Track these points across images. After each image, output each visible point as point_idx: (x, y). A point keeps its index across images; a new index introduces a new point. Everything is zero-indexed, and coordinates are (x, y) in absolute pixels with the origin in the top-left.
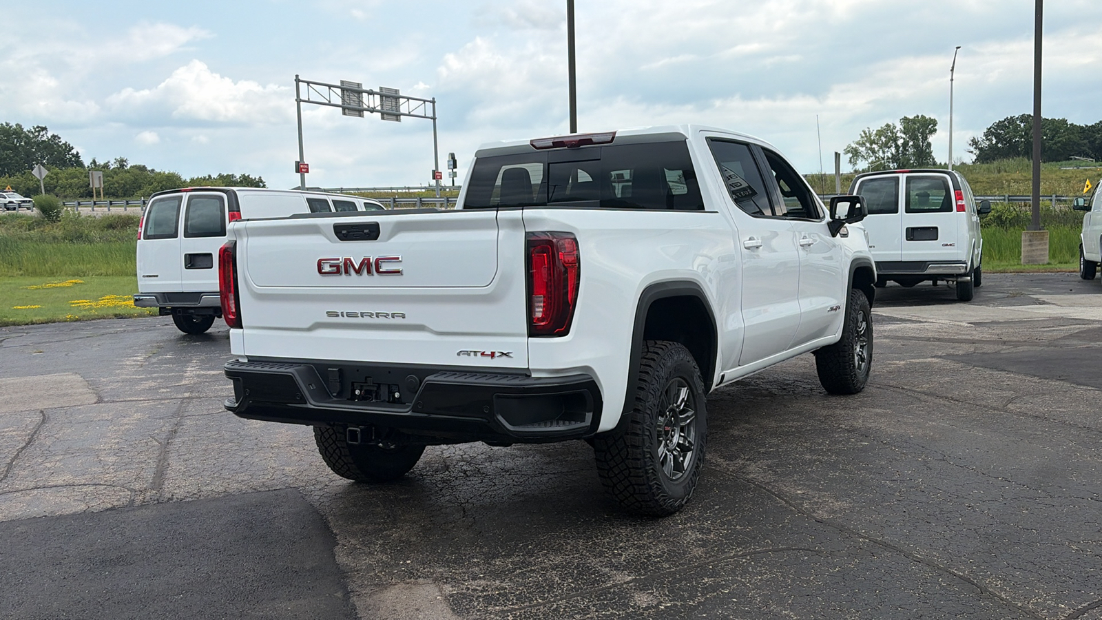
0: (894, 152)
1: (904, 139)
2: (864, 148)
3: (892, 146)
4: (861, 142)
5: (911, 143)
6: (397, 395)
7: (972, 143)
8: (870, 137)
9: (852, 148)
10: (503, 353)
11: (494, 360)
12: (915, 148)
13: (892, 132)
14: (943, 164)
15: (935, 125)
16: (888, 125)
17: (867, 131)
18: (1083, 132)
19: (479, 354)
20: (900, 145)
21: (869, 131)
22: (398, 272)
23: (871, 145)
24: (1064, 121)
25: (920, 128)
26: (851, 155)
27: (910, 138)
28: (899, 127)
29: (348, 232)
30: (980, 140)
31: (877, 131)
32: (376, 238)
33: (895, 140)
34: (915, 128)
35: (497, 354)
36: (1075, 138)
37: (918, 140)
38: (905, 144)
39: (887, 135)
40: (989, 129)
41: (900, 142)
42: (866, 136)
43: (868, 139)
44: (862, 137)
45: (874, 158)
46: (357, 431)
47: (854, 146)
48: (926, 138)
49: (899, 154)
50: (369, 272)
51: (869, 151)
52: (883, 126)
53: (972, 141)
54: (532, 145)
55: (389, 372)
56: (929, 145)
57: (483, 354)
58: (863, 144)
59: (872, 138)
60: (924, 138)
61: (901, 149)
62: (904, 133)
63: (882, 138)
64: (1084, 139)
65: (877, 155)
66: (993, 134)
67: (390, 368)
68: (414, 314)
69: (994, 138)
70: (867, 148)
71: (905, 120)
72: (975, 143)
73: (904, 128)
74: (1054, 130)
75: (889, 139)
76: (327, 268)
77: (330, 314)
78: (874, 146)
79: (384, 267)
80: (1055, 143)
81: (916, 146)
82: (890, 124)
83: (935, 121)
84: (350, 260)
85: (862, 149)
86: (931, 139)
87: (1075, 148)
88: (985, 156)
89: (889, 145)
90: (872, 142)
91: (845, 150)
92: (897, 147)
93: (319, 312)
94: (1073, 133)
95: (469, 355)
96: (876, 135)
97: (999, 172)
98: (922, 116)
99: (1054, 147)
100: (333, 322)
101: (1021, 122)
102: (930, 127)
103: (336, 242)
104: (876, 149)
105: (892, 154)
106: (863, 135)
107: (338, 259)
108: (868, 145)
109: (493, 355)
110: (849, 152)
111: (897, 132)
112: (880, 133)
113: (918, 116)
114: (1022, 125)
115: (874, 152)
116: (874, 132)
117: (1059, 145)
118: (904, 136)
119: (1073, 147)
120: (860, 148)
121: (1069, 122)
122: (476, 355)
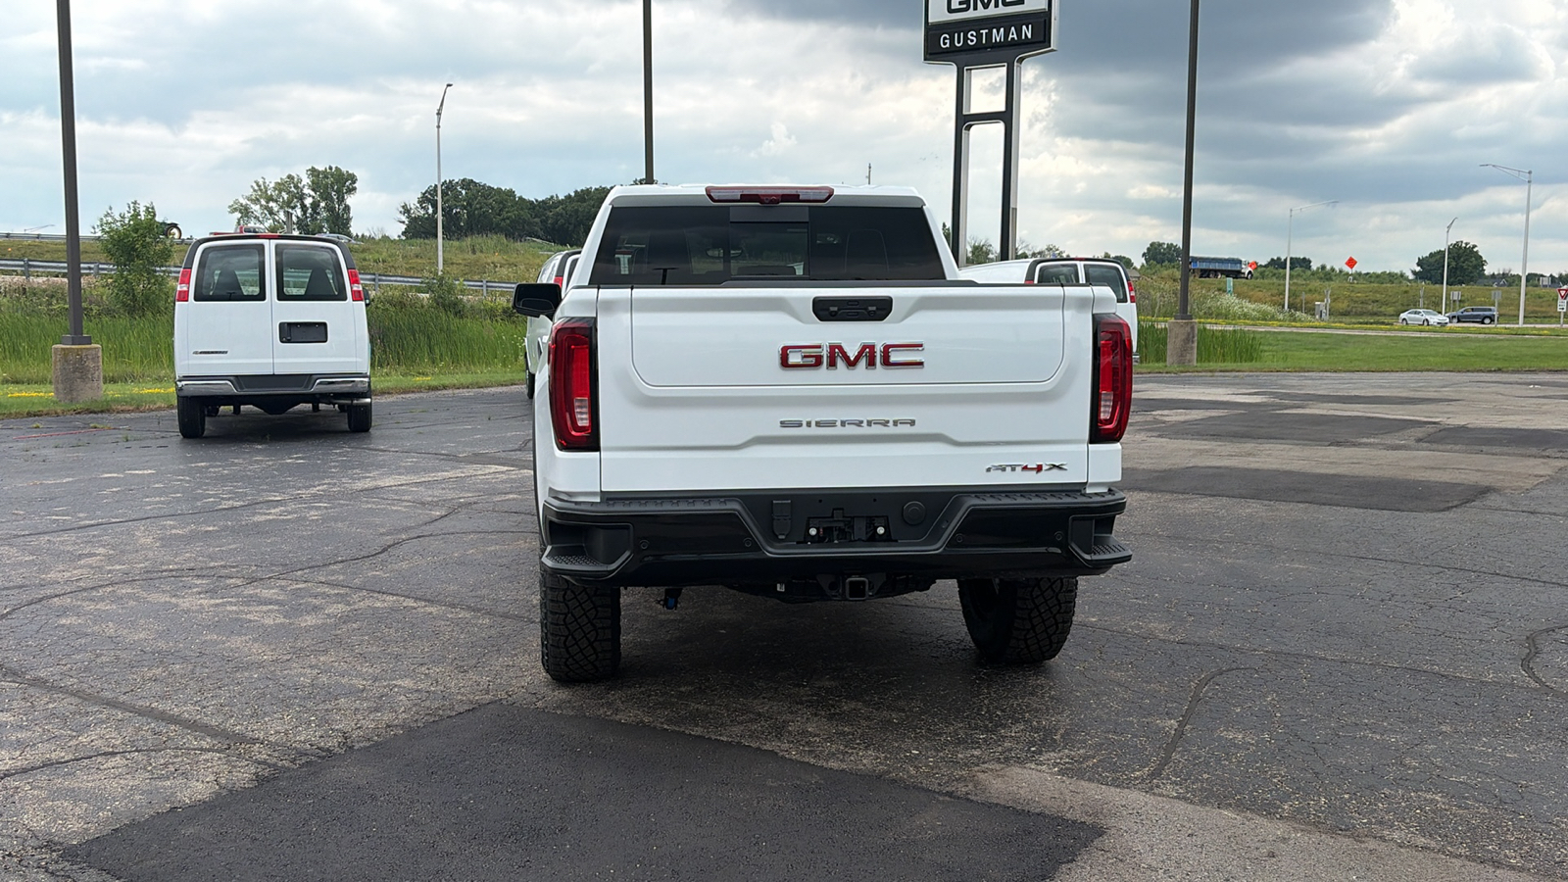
0: (299, 215)
1: (313, 197)
2: (258, 206)
3: (296, 206)
4: (253, 197)
5: (323, 204)
6: (881, 530)
7: (402, 210)
8: (266, 191)
9: (242, 205)
10: (1054, 466)
11: (1040, 474)
12: (328, 211)
13: (296, 187)
14: (360, 235)
15: (354, 183)
16: (290, 177)
17: (261, 183)
18: (534, 209)
19: (1019, 469)
20: (308, 205)
21: (264, 183)
22: (921, 364)
23: (267, 203)
24: (511, 193)
25: (335, 185)
26: (240, 215)
27: (321, 196)
28: (306, 180)
29: (839, 310)
30: (412, 206)
31: (277, 183)
32: (881, 318)
33: (301, 197)
34: (327, 183)
35: (1044, 468)
36: (526, 215)
37: (332, 201)
38: (315, 205)
39: (290, 190)
40: (424, 194)
41: (308, 201)
42: (261, 190)
43: (262, 194)
44: (255, 191)
45: (271, 221)
46: (863, 583)
47: (244, 202)
48: (343, 200)
49: (307, 217)
50: (871, 363)
51: (266, 212)
52: (284, 177)
53: (403, 207)
54: (710, 196)
55: (875, 500)
56: (347, 208)
57: (1025, 468)
58: (256, 201)
59: (269, 193)
60: (341, 200)
61: (310, 211)
62: (313, 190)
63: (284, 194)
64: (536, 216)
65: (277, 218)
66: (429, 201)
67: (874, 494)
68: (927, 420)
69: (430, 207)
70: (261, 206)
71: (313, 172)
72: (406, 210)
73: (313, 182)
74: (501, 202)
75: (293, 196)
76: (795, 358)
77: (784, 424)
78: (271, 204)
79: (894, 357)
80: (504, 220)
81: (330, 209)
82: (293, 174)
83: (354, 176)
84: (840, 348)
85: (256, 208)
86: (350, 200)
87: (526, 227)
88: (419, 229)
89: (292, 205)
90: (270, 199)
91: (230, 207)
92: (303, 207)
93: (768, 422)
94: (522, 209)
95: (1004, 470)
96: (275, 189)
97: (474, 252)
98: (336, 168)
99: (503, 224)
100: (790, 435)
101: (462, 188)
102: (347, 184)
103: (814, 323)
104: (276, 209)
105: (298, 217)
106: (256, 188)
107: (819, 347)
108: (263, 202)
109: (1039, 468)
110: (235, 210)
111: (304, 186)
112: (280, 187)
113: (331, 168)
114: (464, 192)
115: (271, 212)
116: (272, 185)
117: (508, 221)
118: (312, 193)
119: (524, 227)
120: (252, 206)
121: (518, 194)
122: (1013, 469)
